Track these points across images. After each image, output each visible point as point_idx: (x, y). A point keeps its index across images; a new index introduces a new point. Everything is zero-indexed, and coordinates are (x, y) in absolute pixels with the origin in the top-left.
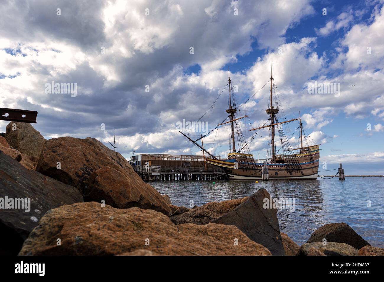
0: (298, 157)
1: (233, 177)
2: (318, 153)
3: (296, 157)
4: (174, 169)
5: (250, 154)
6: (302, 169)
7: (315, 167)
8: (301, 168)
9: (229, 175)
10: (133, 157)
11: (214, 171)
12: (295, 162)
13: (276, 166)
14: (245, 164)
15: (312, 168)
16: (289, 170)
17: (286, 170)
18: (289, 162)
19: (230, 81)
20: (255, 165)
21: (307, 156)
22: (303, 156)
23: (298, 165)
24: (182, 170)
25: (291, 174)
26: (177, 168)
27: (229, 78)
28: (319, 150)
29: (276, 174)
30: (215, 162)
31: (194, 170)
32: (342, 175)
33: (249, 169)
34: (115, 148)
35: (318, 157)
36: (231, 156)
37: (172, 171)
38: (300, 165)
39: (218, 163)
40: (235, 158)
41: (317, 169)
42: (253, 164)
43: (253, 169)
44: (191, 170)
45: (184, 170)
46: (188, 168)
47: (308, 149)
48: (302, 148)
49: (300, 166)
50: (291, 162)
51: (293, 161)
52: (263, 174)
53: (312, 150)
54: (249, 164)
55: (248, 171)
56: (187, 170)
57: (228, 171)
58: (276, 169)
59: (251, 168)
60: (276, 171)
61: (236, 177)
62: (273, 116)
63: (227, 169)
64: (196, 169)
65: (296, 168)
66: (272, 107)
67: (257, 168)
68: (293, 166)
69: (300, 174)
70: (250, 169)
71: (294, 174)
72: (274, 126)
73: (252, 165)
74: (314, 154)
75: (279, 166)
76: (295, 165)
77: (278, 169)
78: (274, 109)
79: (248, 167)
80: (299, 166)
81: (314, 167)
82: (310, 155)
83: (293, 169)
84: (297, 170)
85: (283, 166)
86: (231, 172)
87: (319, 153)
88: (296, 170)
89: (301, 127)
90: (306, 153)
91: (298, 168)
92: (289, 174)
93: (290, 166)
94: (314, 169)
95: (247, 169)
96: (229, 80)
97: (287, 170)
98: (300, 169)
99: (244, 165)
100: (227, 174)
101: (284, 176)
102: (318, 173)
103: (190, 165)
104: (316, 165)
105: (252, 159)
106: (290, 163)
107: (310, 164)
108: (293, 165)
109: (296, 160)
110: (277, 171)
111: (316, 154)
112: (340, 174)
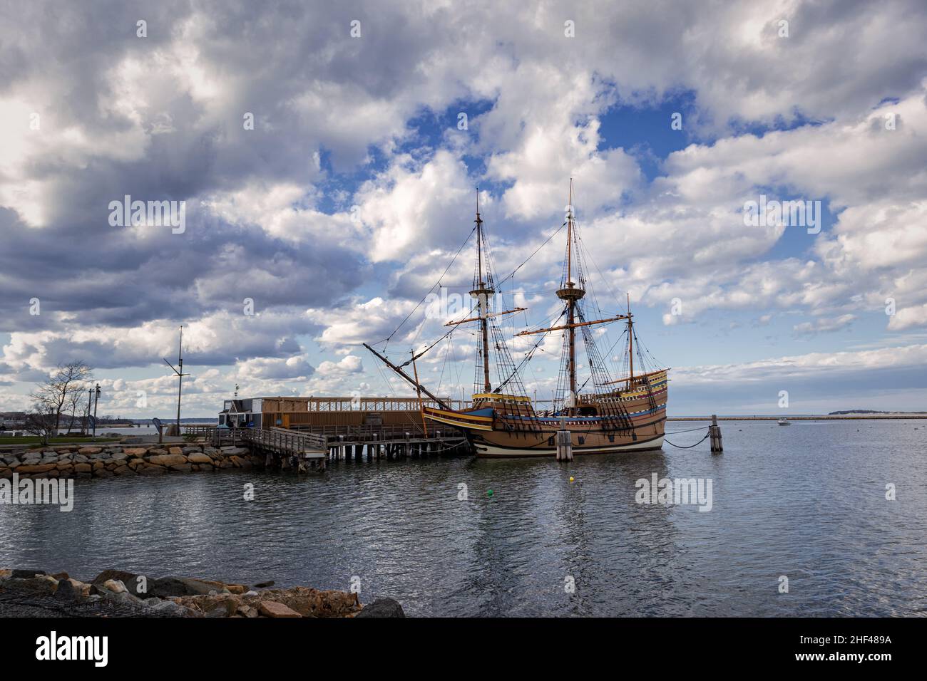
0: (624, 399)
1: (486, 449)
2: (664, 390)
3: (621, 399)
4: (345, 432)
5: (525, 395)
6: (634, 428)
7: (659, 421)
8: (632, 424)
9: (476, 445)
10: (235, 401)
11: (436, 434)
12: (619, 411)
13: (581, 423)
14: (514, 419)
15: (653, 423)
16: (607, 431)
17: (600, 431)
18: (606, 411)
19: (479, 221)
20: (535, 423)
21: (644, 396)
22: (635, 397)
23: (625, 418)
24: (362, 435)
25: (612, 440)
26: (352, 431)
27: (478, 214)
28: (666, 381)
29: (581, 440)
30: (444, 417)
31: (390, 434)
32: (717, 440)
33: (522, 431)
34: (181, 375)
35: (665, 398)
36: (480, 400)
37: (338, 439)
38: (629, 418)
39: (450, 418)
40: (490, 405)
41: (662, 426)
42: (531, 419)
43: (531, 431)
44: (385, 435)
45: (368, 434)
46: (377, 428)
47: (644, 380)
48: (632, 379)
49: (630, 421)
50: (611, 411)
51: (617, 410)
52: (560, 447)
53: (652, 384)
54: (523, 419)
55: (521, 436)
56: (375, 435)
57: (475, 437)
58: (580, 428)
59: (527, 428)
60: (581, 435)
61: (492, 451)
62: (572, 305)
63: (472, 433)
64: (396, 430)
65: (621, 427)
66: (571, 285)
67: (540, 428)
68: (615, 421)
69: (630, 439)
70: (525, 432)
71: (617, 439)
72: (574, 328)
73: (530, 423)
74: (656, 393)
75: (585, 423)
76: (620, 418)
77: (585, 428)
78: (576, 290)
79: (521, 427)
80: (628, 420)
81: (657, 422)
82: (650, 394)
83: (616, 429)
84: (624, 429)
85: (594, 422)
86: (482, 439)
87: (666, 389)
88: (620, 430)
89: (630, 331)
90: (641, 391)
91: (626, 426)
92: (607, 441)
93: (609, 422)
94: (657, 424)
95: (518, 431)
96: (478, 218)
97: (603, 431)
98: (629, 428)
99: (513, 421)
100: (472, 443)
101: (597, 445)
102: (664, 434)
103: (381, 422)
104: (661, 416)
105: (530, 409)
106: (610, 414)
107: (649, 416)
108: (616, 419)
109: (622, 406)
110: (584, 435)
111: (660, 391)
112: (713, 437)
